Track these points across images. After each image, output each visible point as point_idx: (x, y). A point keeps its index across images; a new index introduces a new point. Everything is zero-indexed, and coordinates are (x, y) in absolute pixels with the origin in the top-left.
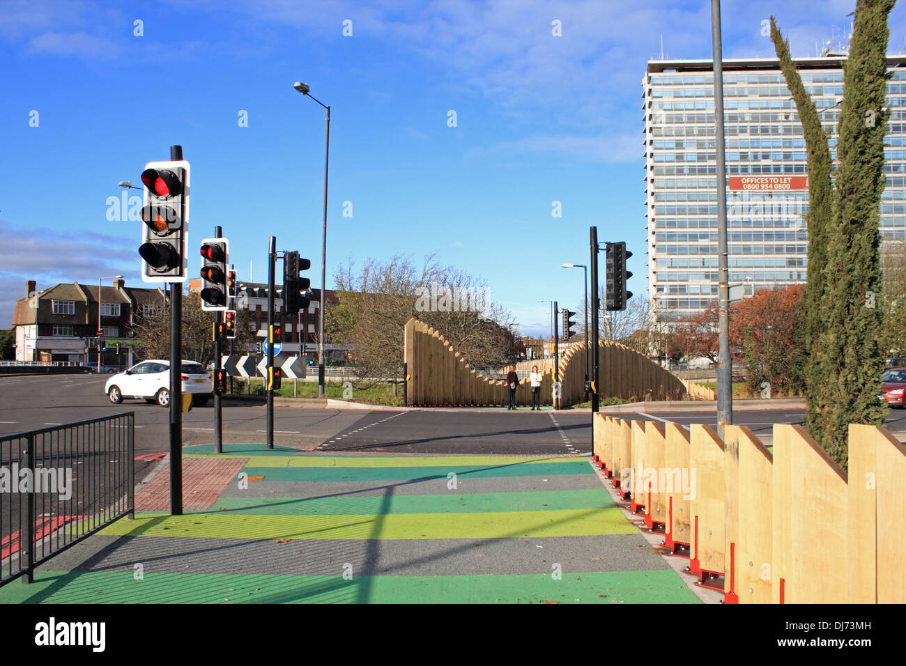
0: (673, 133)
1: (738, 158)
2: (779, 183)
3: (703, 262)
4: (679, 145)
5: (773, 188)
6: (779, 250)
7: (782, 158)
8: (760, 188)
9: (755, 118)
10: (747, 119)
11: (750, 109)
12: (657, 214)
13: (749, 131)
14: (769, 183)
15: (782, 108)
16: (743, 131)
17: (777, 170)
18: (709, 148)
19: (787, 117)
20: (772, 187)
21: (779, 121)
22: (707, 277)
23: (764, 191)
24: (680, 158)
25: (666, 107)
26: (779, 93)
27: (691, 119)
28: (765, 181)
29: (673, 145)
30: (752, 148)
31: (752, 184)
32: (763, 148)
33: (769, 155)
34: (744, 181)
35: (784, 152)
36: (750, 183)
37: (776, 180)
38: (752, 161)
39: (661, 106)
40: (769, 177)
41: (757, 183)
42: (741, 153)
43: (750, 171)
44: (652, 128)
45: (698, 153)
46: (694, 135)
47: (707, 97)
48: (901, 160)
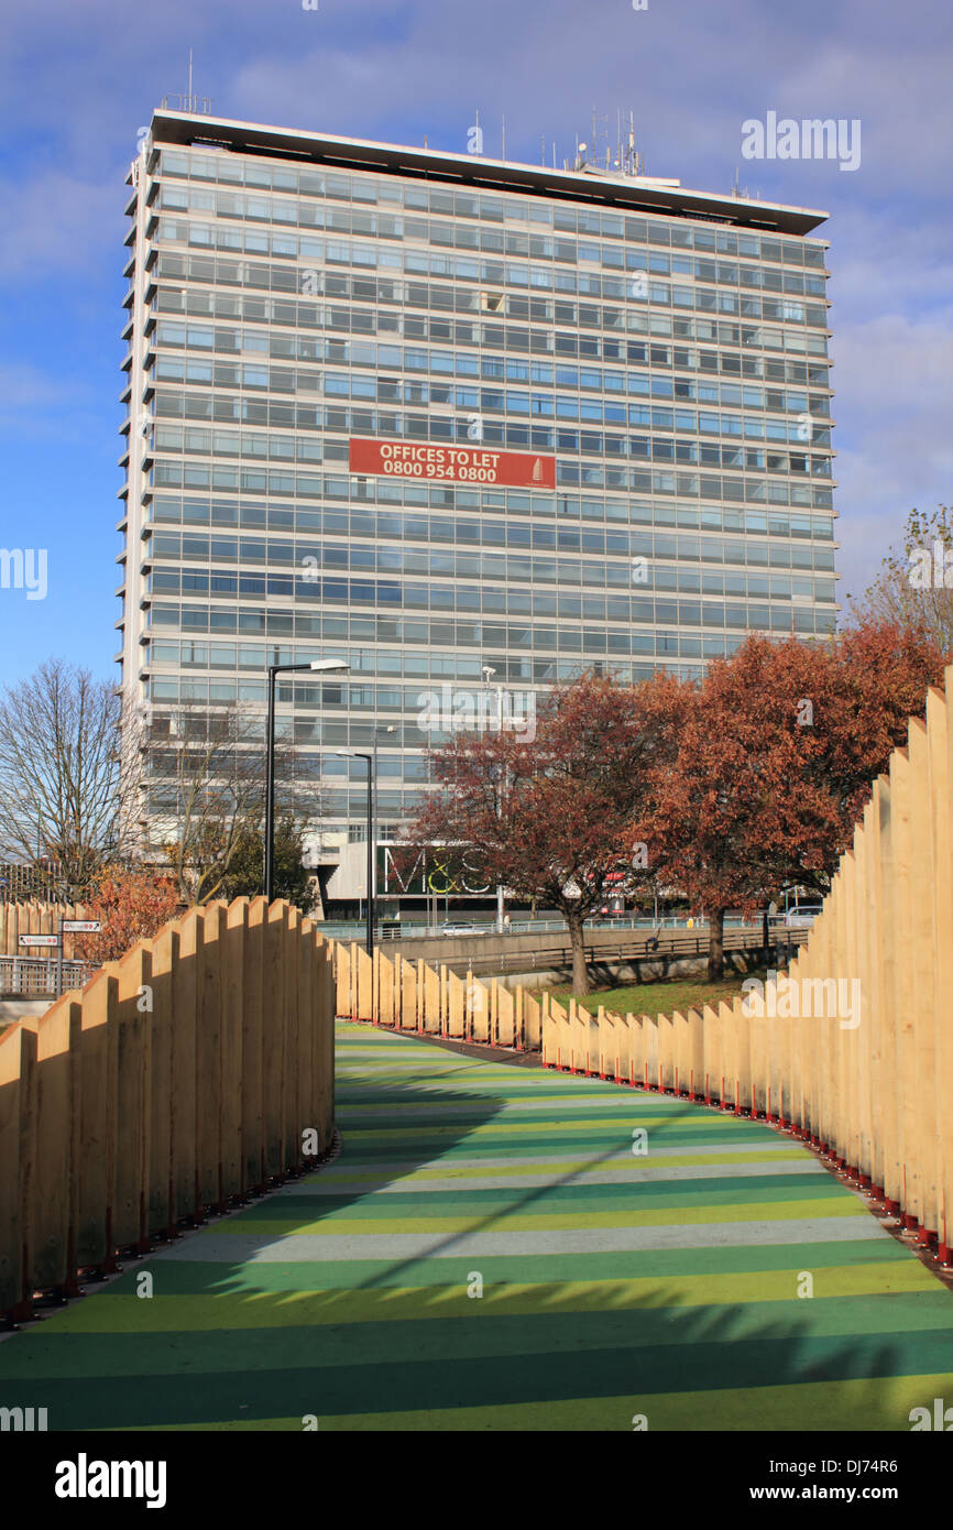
0: (212, 309)
1: (373, 392)
2: (470, 465)
3: (277, 655)
4: (225, 343)
5: (457, 478)
6: (465, 635)
7: (478, 403)
8: (425, 474)
9: (417, 297)
10: (399, 295)
11: (407, 271)
12: (157, 520)
13: (401, 326)
14: (447, 464)
15: (484, 281)
16: (388, 324)
17: (465, 432)
18: (302, 359)
19: (492, 304)
20: (452, 475)
21: (475, 312)
23: (435, 481)
24: (225, 377)
25: (197, 237)
26: (478, 243)
27: (258, 278)
28: (436, 457)
29: (210, 341)
30: (408, 370)
31: (403, 462)
32: (435, 373)
33: (447, 393)
34: (386, 451)
35: (484, 390)
36: (400, 457)
37: (463, 458)
38: (408, 403)
39: (183, 232)
40: (446, 449)
41: (417, 461)
42: (380, 379)
43: (401, 427)
44: (153, 290)
45: (273, 368)
46: (265, 321)
47: (302, 226)
48: (738, 437)
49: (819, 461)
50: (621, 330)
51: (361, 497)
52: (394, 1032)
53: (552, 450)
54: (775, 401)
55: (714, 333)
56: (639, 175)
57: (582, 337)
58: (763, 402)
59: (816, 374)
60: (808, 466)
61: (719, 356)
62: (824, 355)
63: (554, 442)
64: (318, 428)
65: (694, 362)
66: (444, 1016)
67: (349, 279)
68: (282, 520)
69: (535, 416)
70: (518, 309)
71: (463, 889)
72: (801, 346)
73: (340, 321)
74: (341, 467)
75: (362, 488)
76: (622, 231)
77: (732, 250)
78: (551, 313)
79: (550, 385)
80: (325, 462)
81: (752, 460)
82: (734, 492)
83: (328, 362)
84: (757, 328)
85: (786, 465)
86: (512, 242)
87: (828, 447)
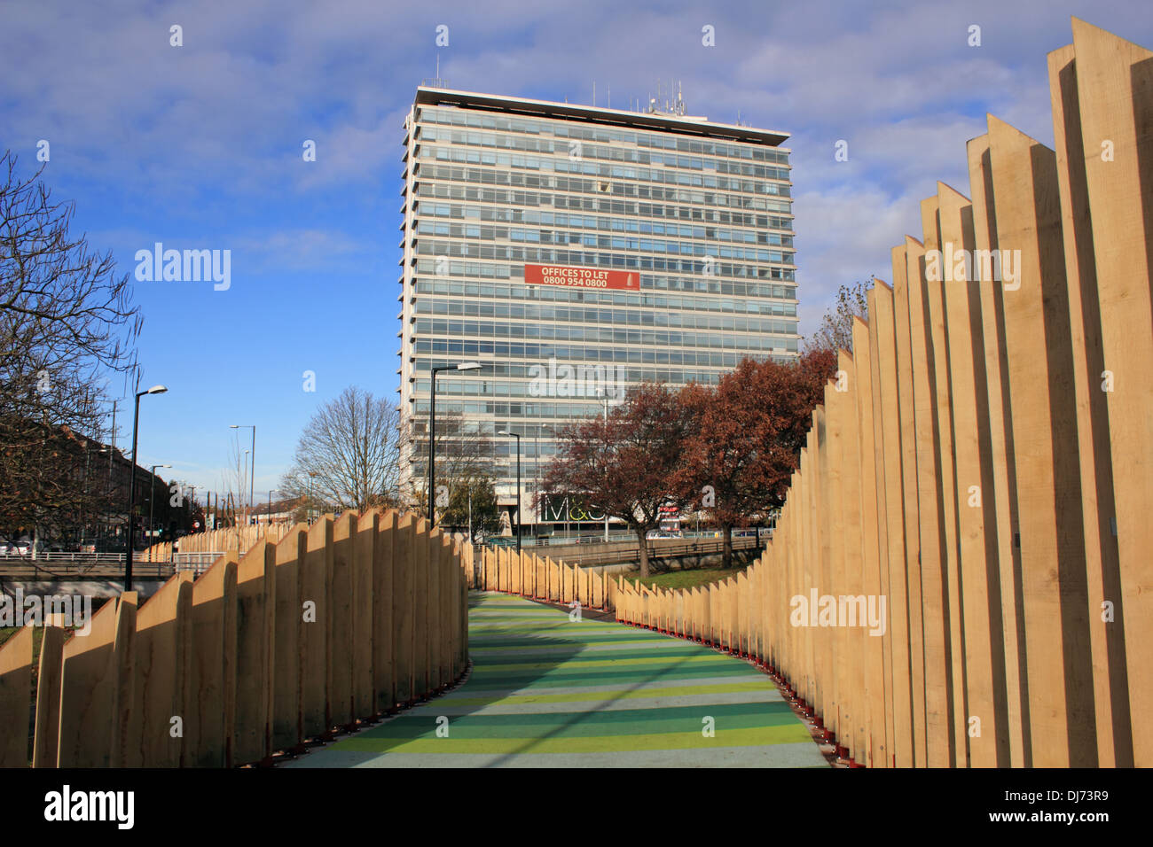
0: (449, 194)
1: (538, 238)
2: (592, 278)
3: (485, 386)
4: (456, 213)
5: (585, 285)
7: (596, 243)
8: (567, 284)
9: (562, 185)
10: (552, 184)
11: (556, 171)
12: (419, 312)
13: (553, 201)
14: (579, 278)
15: (599, 175)
16: (546, 200)
17: (590, 259)
18: (498, 221)
19: (604, 188)
20: (582, 284)
21: (594, 193)
22: (489, 409)
23: (572, 287)
24: (456, 231)
25: (441, 155)
26: (595, 154)
27: (474, 177)
28: (573, 274)
29: (448, 212)
30: (557, 225)
31: (555, 277)
32: (572, 227)
33: (579, 238)
34: (545, 271)
35: (599, 236)
36: (553, 274)
37: (588, 274)
38: (557, 244)
39: (433, 153)
40: (579, 269)
41: (562, 276)
42: (542, 231)
43: (553, 258)
44: (417, 185)
45: (482, 226)
46: (478, 200)
47: (498, 147)
48: (742, 259)
49: (788, 272)
50: (676, 201)
51: (532, 297)
52: (533, 601)
53: (638, 269)
54: (762, 239)
55: (727, 202)
56: (685, 115)
57: (654, 205)
58: (755, 239)
59: (785, 223)
60: (782, 275)
61: (731, 215)
62: (790, 213)
63: (639, 264)
64: (508, 259)
65: (717, 217)
66: (561, 591)
67: (524, 176)
68: (487, 311)
69: (628, 250)
70: (618, 190)
71: (589, 517)
72: (776, 208)
73: (519, 199)
74: (520, 281)
75: (532, 292)
76: (676, 146)
77: (736, 155)
78: (637, 192)
79: (636, 232)
80: (511, 278)
81: (750, 272)
82: (740, 290)
83: (512, 222)
84: (751, 198)
85: (769, 275)
86: (614, 154)
87: (792, 264)
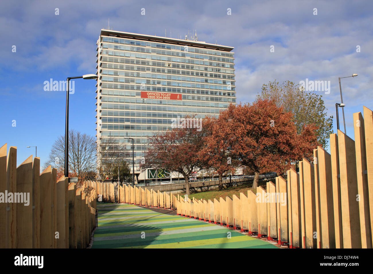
0: (113, 67)
1: (145, 82)
2: (164, 96)
3: (127, 134)
4: (116, 74)
5: (162, 98)
7: (167, 84)
8: (156, 98)
9: (154, 64)
10: (150, 64)
11: (152, 59)
12: (103, 108)
13: (151, 70)
14: (160, 96)
15: (167, 61)
16: (148, 69)
17: (164, 90)
18: (131, 76)
19: (169, 65)
20: (161, 98)
21: (166, 67)
22: (129, 141)
23: (158, 99)
24: (116, 80)
25: (110, 54)
26: (166, 54)
27: (122, 61)
28: (158, 95)
29: (113, 73)
30: (152, 78)
32: (158, 79)
33: (160, 82)
34: (148, 94)
35: (167, 82)
36: (151, 95)
38: (152, 84)
39: (107, 53)
40: (160, 93)
41: (154, 95)
42: (147, 80)
43: (151, 89)
44: (101, 64)
45: (125, 78)
46: (124, 69)
47: (131, 51)
48: (217, 90)
49: (233, 94)
50: (194, 70)
51: (143, 103)
53: (181, 93)
54: (225, 83)
55: (212, 70)
56: (197, 41)
57: (187, 71)
58: (222, 83)
59: (232, 77)
60: (231, 95)
61: (213, 74)
62: (234, 74)
63: (182, 91)
64: (135, 90)
65: (209, 75)
67: (140, 61)
68: (128, 107)
69: (178, 86)
70: (174, 66)
71: (165, 177)
72: (229, 72)
73: (139, 69)
74: (139, 97)
75: (143, 101)
76: (194, 51)
77: (216, 55)
78: (181, 67)
79: (181, 80)
80: (136, 96)
81: (220, 94)
82: (217, 100)
83: (136, 77)
84: (221, 69)
85: (227, 95)
86: (173, 53)
87: (235, 91)
